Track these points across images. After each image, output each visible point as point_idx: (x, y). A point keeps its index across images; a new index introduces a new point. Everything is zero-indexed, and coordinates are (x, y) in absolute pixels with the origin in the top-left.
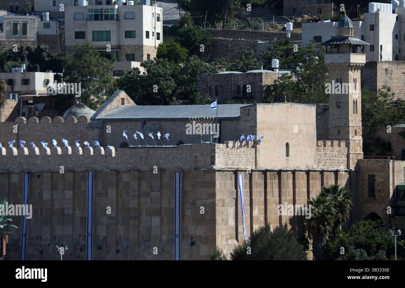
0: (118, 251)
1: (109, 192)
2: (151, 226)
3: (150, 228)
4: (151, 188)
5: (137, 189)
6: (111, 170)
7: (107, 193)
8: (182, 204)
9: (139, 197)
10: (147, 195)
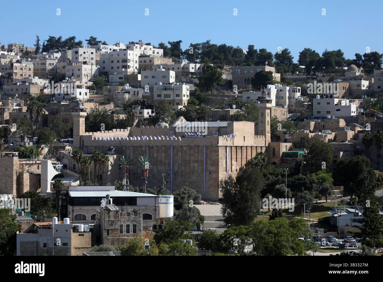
0: (182, 176)
1: (179, 154)
2: (194, 166)
3: (194, 167)
4: (195, 152)
5: (189, 153)
6: (179, 146)
7: (178, 154)
8: (206, 158)
9: (190, 155)
10: (193, 155)
